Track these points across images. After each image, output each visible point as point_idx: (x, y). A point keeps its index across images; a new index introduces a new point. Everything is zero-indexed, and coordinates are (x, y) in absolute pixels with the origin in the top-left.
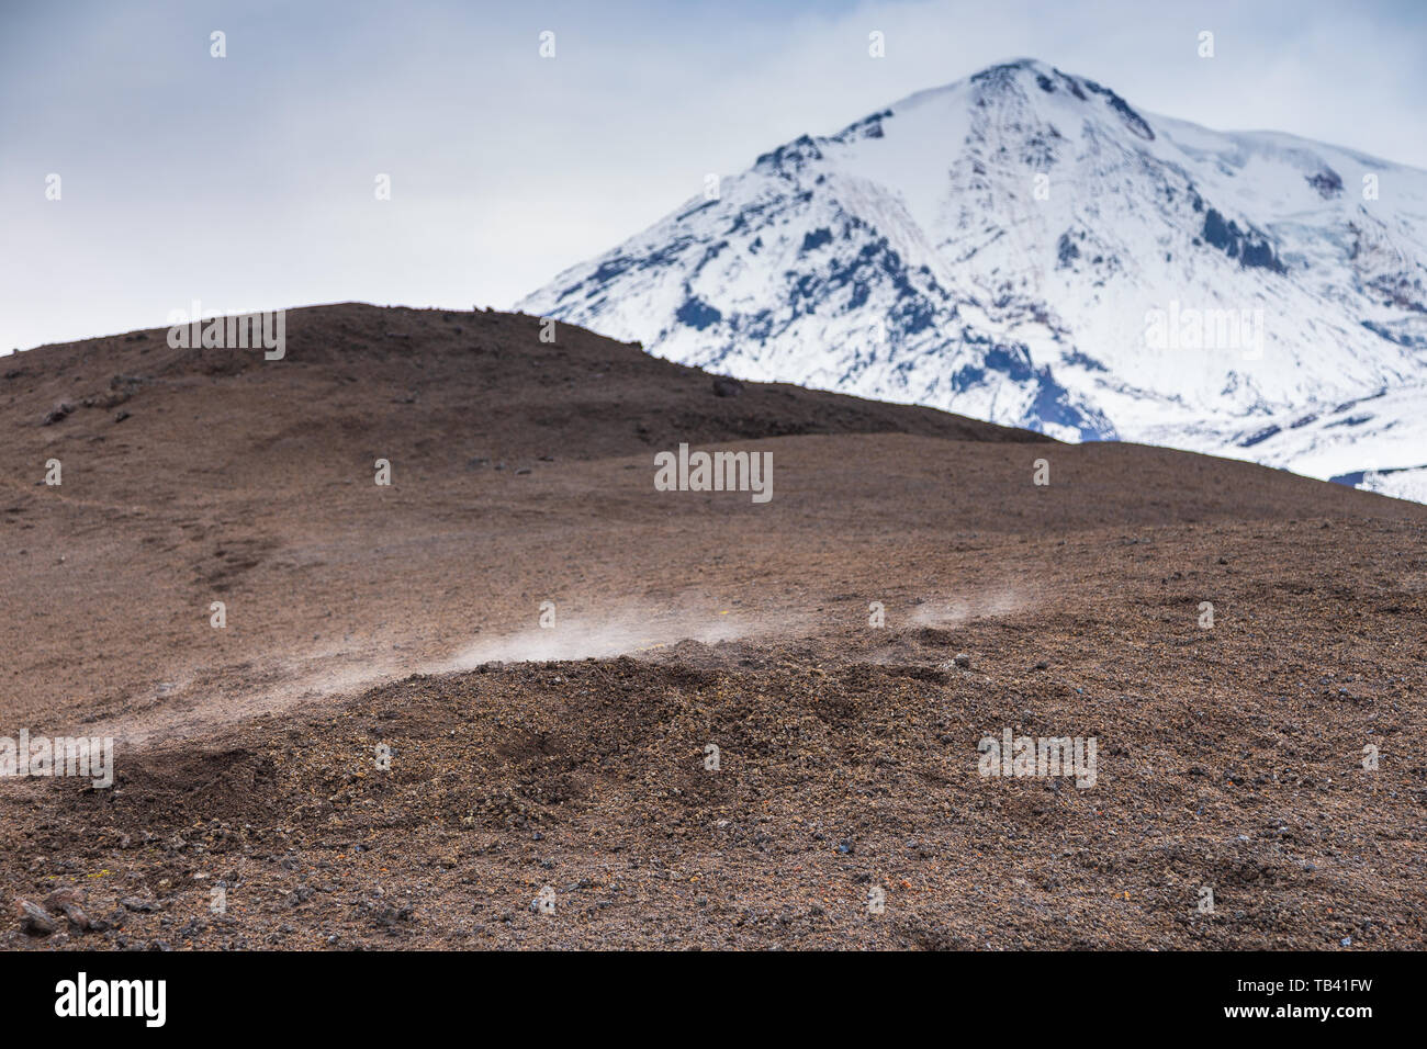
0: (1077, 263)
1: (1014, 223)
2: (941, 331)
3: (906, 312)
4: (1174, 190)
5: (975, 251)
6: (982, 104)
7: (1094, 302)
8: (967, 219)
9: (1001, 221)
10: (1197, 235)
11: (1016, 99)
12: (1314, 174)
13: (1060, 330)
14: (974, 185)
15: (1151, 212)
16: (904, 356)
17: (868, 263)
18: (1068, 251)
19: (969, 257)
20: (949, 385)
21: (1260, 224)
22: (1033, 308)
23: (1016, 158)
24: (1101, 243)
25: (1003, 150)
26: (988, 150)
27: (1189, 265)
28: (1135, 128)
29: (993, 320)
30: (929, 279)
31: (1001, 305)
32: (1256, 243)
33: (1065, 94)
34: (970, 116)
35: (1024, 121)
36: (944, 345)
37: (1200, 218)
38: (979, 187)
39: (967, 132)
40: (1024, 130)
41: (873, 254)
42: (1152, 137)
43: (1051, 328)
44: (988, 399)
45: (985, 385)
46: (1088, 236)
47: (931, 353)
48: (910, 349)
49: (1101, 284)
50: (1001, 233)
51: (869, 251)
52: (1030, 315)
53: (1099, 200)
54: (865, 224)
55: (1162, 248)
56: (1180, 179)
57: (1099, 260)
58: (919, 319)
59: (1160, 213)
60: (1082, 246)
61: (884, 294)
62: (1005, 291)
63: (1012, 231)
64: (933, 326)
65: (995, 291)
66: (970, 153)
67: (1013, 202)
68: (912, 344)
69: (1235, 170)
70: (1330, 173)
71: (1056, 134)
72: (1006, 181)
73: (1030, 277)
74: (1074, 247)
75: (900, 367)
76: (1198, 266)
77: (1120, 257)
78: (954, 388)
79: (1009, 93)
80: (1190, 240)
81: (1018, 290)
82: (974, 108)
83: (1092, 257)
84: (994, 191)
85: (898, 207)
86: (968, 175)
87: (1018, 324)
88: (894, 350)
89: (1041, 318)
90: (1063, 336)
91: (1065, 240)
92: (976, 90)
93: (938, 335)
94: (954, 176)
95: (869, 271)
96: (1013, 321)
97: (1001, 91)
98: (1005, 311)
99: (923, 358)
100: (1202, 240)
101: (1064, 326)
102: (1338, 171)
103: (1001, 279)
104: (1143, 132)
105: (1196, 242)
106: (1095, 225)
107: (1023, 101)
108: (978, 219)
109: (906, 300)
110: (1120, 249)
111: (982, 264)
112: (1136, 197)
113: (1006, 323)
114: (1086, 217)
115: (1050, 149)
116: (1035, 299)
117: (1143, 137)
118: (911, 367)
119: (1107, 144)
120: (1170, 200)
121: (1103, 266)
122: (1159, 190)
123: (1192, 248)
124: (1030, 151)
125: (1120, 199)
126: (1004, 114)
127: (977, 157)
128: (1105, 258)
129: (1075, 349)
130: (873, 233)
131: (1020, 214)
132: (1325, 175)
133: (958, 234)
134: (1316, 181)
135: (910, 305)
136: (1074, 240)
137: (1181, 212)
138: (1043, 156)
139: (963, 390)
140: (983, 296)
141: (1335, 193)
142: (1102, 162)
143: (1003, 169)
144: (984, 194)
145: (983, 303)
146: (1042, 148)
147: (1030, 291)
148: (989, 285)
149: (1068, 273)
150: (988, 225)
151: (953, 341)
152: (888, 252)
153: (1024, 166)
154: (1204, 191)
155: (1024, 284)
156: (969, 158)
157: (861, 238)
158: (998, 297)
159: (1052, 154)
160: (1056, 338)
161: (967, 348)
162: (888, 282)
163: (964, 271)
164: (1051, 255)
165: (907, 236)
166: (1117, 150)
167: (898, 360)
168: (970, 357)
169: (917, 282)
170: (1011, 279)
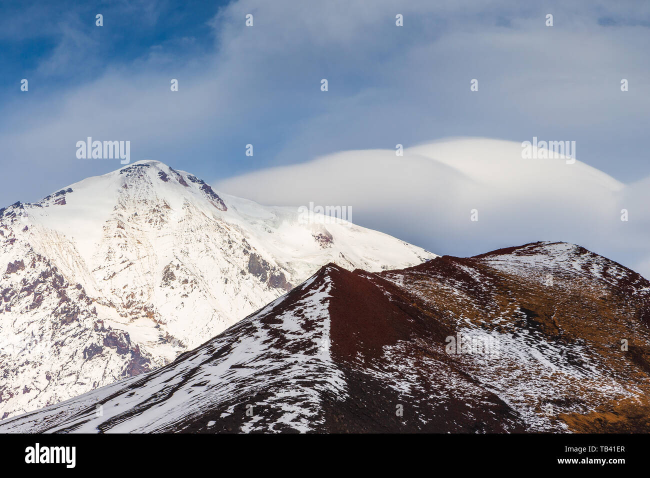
0: (173, 283)
1: (139, 258)
2: (82, 324)
3: (63, 312)
4: (233, 242)
5: (114, 274)
6: (126, 186)
7: (181, 306)
8: (112, 255)
9: (132, 257)
10: (244, 268)
11: (146, 184)
12: (317, 234)
13: (160, 322)
14: (117, 235)
15: (219, 254)
16: (59, 338)
17: (44, 282)
18: (168, 276)
19: (111, 277)
20: (82, 355)
21: (283, 262)
22: (145, 309)
23: (143, 220)
24: (188, 271)
25: (136, 214)
26: (127, 214)
27: (237, 286)
28: (216, 204)
29: (122, 316)
30: (80, 292)
31: (128, 307)
32: (277, 274)
33: (175, 183)
34: (118, 194)
35: (149, 198)
36: (82, 332)
37: (247, 258)
38: (120, 236)
39: (116, 203)
40: (149, 203)
41: (47, 277)
42: (226, 209)
43: (155, 321)
44: (104, 364)
45: (103, 356)
46: (181, 267)
47: (74, 336)
48: (63, 334)
49: (186, 296)
50: (131, 264)
51: (45, 275)
52: (143, 313)
53: (189, 246)
54: (44, 259)
55: (223, 275)
56: (239, 234)
57: (186, 281)
58: (70, 316)
59: (224, 255)
60: (177, 273)
61: (51, 300)
62: (130, 299)
63: (137, 264)
64: (78, 320)
65: (124, 299)
66: (116, 215)
67: (139, 246)
68: (65, 331)
69: (273, 229)
70: (327, 233)
71: (168, 207)
72: (136, 232)
73: (145, 290)
74: (172, 274)
75: (56, 344)
76: (243, 287)
77: (198, 280)
78: (85, 357)
79: (142, 181)
80: (240, 271)
81: (138, 298)
82: (121, 189)
83: (183, 279)
84: (128, 239)
85: (71, 247)
86: (114, 229)
87: (137, 318)
88: (54, 334)
89: (150, 315)
90: (162, 326)
91: (167, 269)
92: (123, 178)
93: (79, 326)
94: (105, 228)
95: (44, 287)
96: (134, 316)
97: (137, 179)
98: (129, 310)
99: (69, 339)
100: (247, 271)
101: (162, 320)
102: (331, 232)
103: (128, 291)
104: (221, 206)
105: (243, 272)
106: (186, 261)
107: (150, 186)
108: (118, 255)
109: (64, 305)
110: (199, 275)
111: (118, 282)
112: (210, 245)
113: (130, 317)
114: (180, 256)
115: (163, 216)
116: (148, 303)
117: (220, 209)
118: (62, 345)
119: (197, 213)
120: (231, 247)
121: (189, 285)
122: (224, 241)
123: (240, 276)
124: (152, 216)
125: (202, 246)
126: (138, 193)
127: (120, 218)
128: (189, 281)
129: (168, 333)
130: (49, 265)
131: (143, 253)
132: (324, 235)
133: (106, 263)
134: (319, 237)
135: (65, 308)
136: (173, 269)
137: (236, 254)
138: (159, 219)
139: (90, 359)
140: (117, 301)
141: (329, 244)
142: (193, 224)
143: (135, 226)
144: (122, 241)
145: (117, 306)
146: (159, 214)
147: (144, 299)
148: (121, 295)
149: (167, 289)
150: (123, 259)
151: (87, 329)
152: (56, 276)
153: (148, 224)
154: (252, 242)
155: (142, 295)
156: (116, 219)
157: (42, 267)
158: (125, 302)
159: (164, 218)
160: (158, 327)
161: (94, 334)
162: (54, 294)
163: (107, 286)
164: (159, 278)
165: (75, 264)
166: (203, 217)
167: (56, 340)
168: (96, 339)
169: (72, 293)
170: (134, 291)
